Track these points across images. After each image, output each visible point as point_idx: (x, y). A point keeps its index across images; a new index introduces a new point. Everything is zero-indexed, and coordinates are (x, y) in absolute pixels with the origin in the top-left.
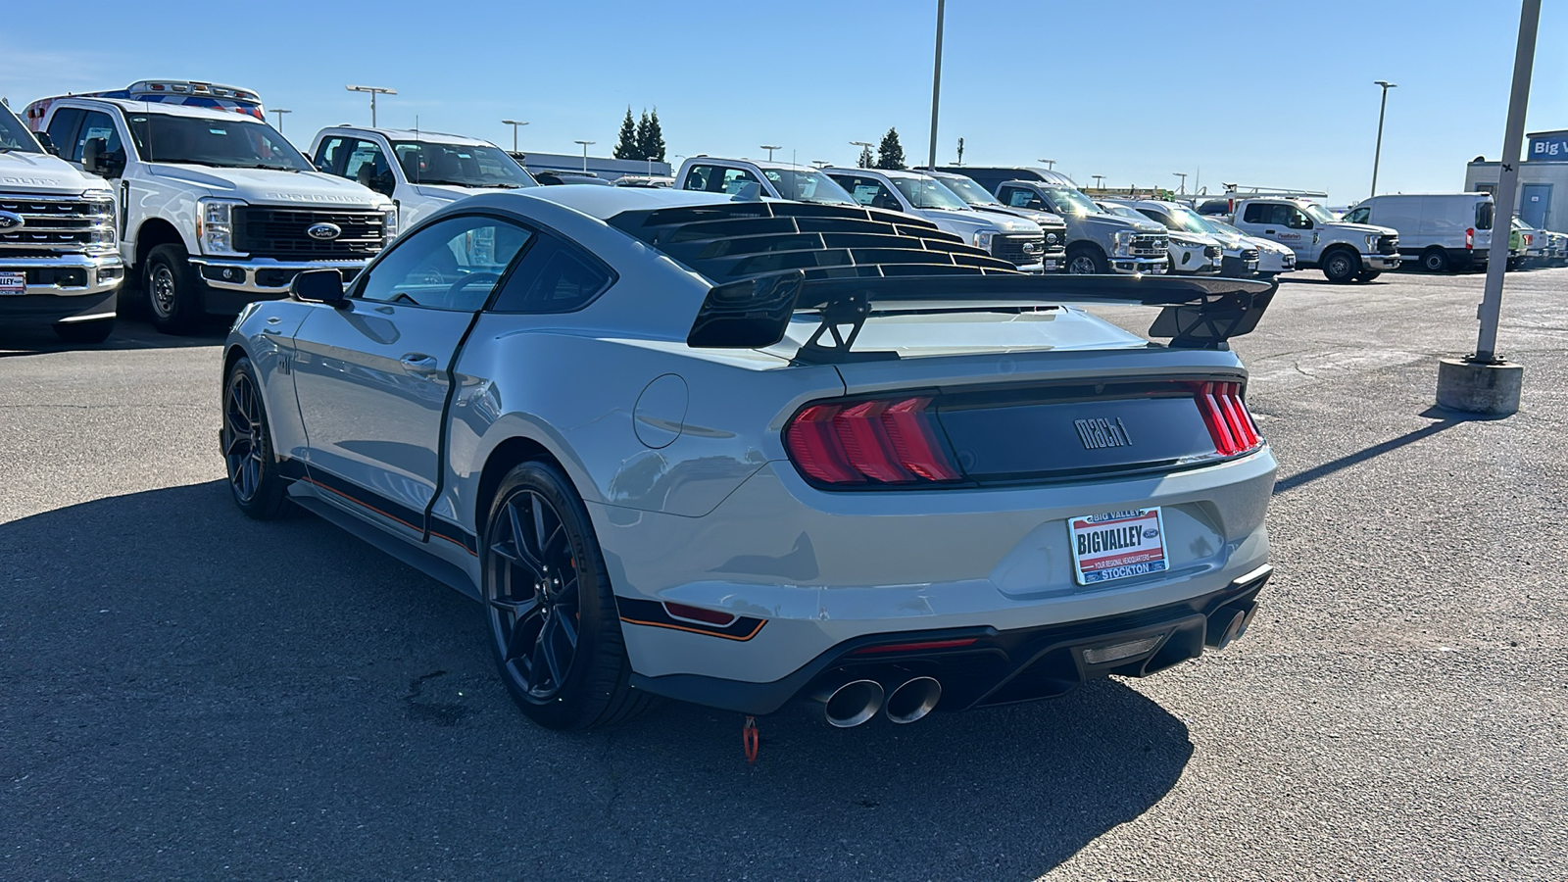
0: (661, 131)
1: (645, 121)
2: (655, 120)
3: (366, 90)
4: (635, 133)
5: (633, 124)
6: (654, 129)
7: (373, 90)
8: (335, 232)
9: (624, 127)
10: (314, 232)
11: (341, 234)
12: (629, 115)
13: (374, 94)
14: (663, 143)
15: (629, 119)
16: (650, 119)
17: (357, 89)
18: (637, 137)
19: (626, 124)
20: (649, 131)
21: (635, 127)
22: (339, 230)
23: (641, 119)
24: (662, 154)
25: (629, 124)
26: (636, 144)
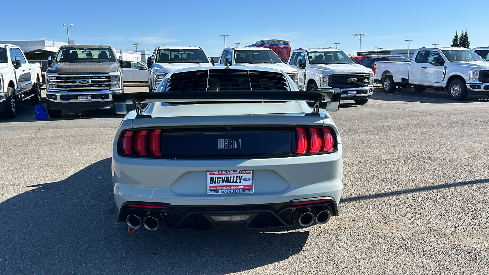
0: (468, 38)
1: (463, 35)
2: (466, 34)
3: (358, 35)
4: (458, 40)
5: (458, 36)
6: (466, 37)
7: (360, 35)
8: (355, 80)
9: (454, 38)
10: (349, 81)
11: (357, 80)
12: (456, 33)
13: (360, 36)
14: (469, 42)
15: (456, 35)
16: (465, 34)
17: (356, 35)
18: (459, 41)
19: (455, 37)
20: (464, 38)
21: (459, 37)
22: (356, 79)
23: (461, 34)
24: (469, 45)
25: (456, 37)
26: (458, 43)
